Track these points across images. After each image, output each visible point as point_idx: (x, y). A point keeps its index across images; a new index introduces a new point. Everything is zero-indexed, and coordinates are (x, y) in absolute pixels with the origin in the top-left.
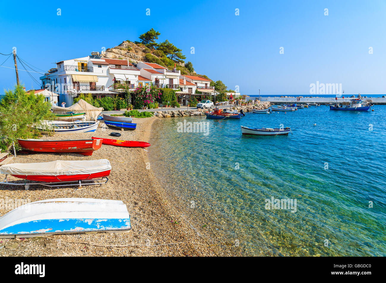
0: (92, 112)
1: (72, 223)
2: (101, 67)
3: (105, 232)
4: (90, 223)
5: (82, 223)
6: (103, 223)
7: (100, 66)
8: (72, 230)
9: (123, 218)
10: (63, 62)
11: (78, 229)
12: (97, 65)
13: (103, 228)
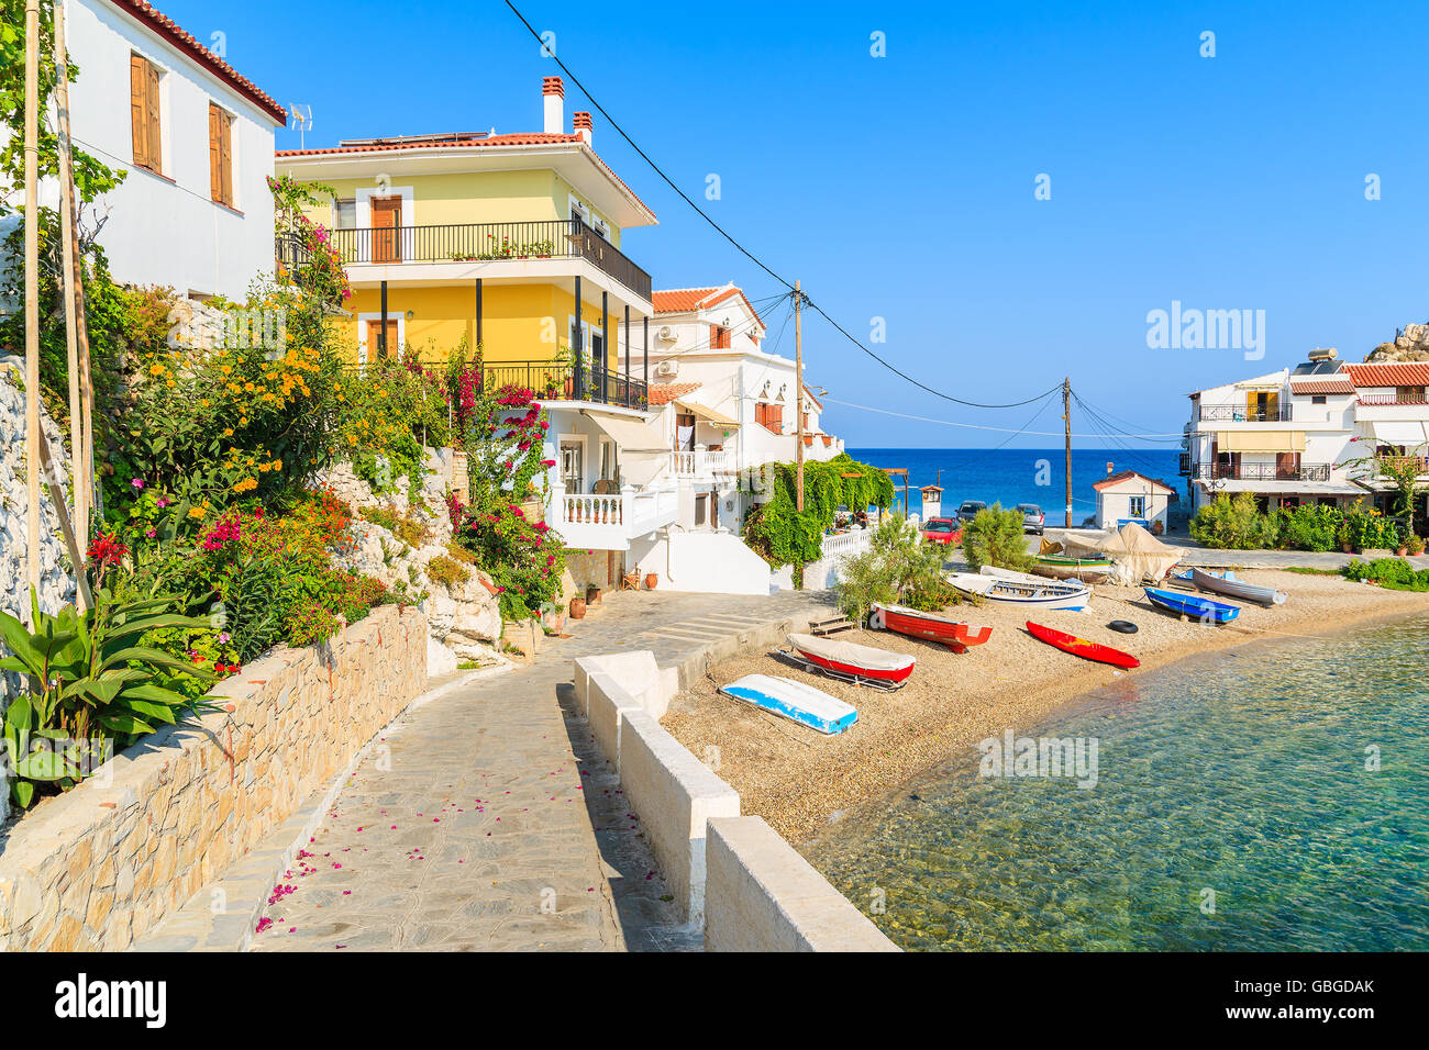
0: (1149, 559)
1: (774, 702)
2: (1325, 403)
3: (802, 725)
4: (789, 709)
5: (782, 707)
6: (801, 714)
7: (1319, 398)
8: (772, 709)
9: (822, 717)
10: (1199, 395)
11: (778, 711)
12: (1311, 398)
13: (800, 721)
